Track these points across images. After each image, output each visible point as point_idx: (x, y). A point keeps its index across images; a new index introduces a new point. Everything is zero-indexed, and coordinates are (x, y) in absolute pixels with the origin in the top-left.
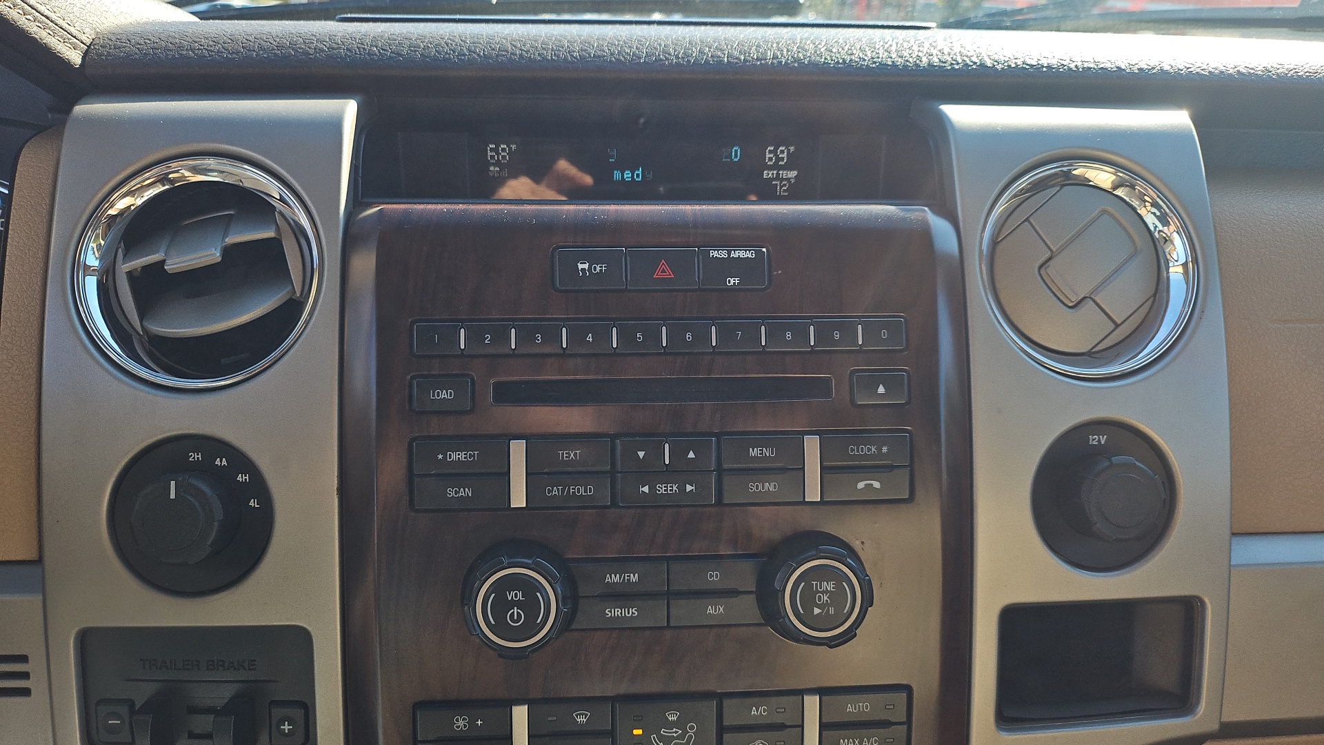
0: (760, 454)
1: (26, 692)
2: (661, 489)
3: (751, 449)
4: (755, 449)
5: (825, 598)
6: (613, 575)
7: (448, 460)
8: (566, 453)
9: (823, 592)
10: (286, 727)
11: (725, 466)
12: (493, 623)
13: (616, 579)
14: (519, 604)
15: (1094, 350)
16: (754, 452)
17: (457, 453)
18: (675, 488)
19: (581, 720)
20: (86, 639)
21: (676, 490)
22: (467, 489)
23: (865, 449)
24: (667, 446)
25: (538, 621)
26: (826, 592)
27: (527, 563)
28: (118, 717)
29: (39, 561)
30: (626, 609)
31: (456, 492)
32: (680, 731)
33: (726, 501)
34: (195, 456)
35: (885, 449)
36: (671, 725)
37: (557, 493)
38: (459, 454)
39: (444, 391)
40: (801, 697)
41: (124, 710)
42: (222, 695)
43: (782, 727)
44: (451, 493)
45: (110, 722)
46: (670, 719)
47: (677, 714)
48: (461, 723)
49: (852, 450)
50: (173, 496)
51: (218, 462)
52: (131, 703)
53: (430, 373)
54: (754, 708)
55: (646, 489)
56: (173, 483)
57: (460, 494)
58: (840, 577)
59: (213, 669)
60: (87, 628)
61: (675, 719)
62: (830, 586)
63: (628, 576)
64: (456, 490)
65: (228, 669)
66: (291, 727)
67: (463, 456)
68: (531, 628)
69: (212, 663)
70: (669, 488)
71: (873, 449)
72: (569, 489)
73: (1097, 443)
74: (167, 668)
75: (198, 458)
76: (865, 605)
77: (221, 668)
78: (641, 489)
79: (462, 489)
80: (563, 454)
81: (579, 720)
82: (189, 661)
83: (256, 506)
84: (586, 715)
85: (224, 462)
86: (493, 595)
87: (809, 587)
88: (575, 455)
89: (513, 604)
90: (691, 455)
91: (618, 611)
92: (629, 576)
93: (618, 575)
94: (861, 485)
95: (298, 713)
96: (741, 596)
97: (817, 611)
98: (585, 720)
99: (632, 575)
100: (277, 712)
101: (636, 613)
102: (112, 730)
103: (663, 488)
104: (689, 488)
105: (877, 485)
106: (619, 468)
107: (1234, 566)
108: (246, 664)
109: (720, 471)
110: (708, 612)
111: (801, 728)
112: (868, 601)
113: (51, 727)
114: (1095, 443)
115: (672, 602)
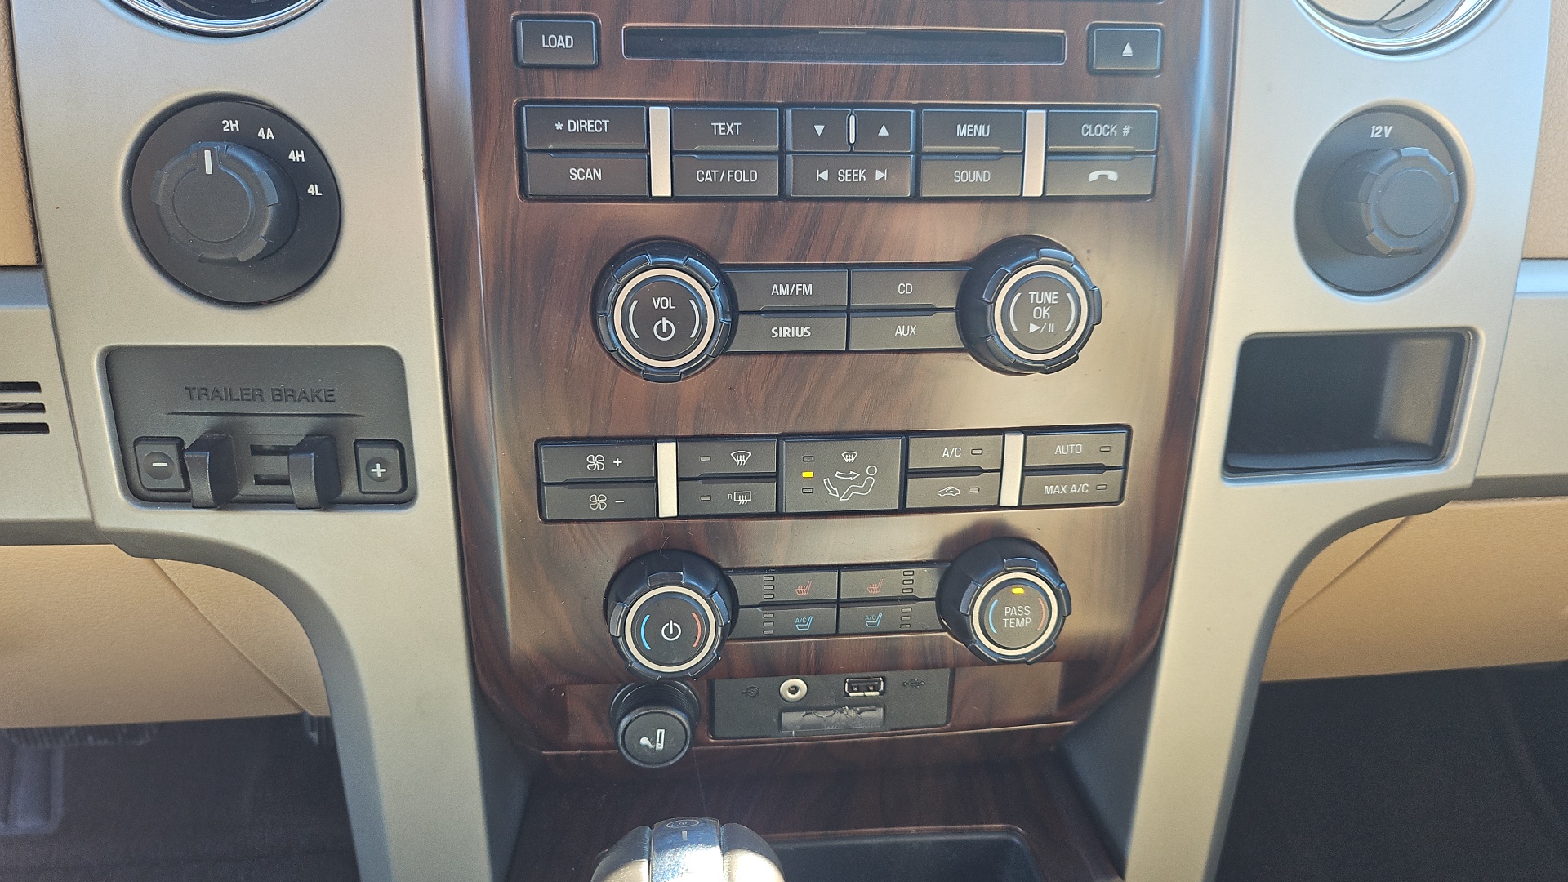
0: (970, 132)
1: (42, 428)
2: (844, 175)
3: (959, 126)
4: (965, 126)
5: (1045, 313)
6: (781, 286)
7: (570, 131)
8: (722, 126)
9: (1042, 305)
10: (378, 470)
11: (926, 148)
12: (637, 336)
13: (784, 290)
14: (668, 314)
15: (1386, 19)
16: (963, 130)
17: (581, 121)
18: (861, 175)
19: (741, 460)
20: (111, 360)
21: (862, 178)
22: (595, 170)
23: (1103, 130)
24: (852, 118)
25: (693, 336)
26: (1046, 305)
27: (678, 264)
28: (166, 458)
29: (40, 265)
30: (797, 328)
31: (582, 174)
32: (858, 475)
33: (925, 194)
34: (231, 125)
35: (1126, 130)
36: (847, 467)
37: (710, 179)
38: (583, 124)
39: (561, 37)
40: (1002, 436)
41: (171, 450)
42: (294, 432)
43: (978, 471)
44: (575, 174)
45: (154, 465)
46: (847, 460)
47: (854, 455)
48: (596, 463)
49: (1087, 130)
50: (209, 170)
51: (261, 134)
52: (180, 443)
53: (540, 12)
54: (946, 449)
55: (825, 175)
56: (207, 153)
57: (587, 177)
58: (1065, 288)
59: (279, 400)
60: (112, 347)
61: (853, 460)
62: (1051, 298)
63: (799, 287)
64: (581, 171)
65: (299, 400)
66: (385, 470)
67: (589, 126)
68: (683, 343)
69: (278, 392)
70: (854, 175)
71: (1112, 130)
72: (726, 173)
73: (1380, 136)
74: (222, 399)
75: (234, 128)
76: (1092, 321)
77: (290, 399)
78: (818, 176)
79: (589, 170)
80: (717, 127)
81: (738, 461)
82: (249, 389)
83: (317, 194)
84: (746, 455)
85: (270, 135)
86: (636, 302)
87: (1025, 299)
88: (734, 128)
89: (661, 313)
90: (884, 132)
91: (787, 331)
92: (801, 287)
93: (787, 286)
94: (1093, 176)
95: (393, 454)
96: (938, 314)
97: (1033, 328)
98: (745, 461)
99: (804, 286)
100: (366, 453)
101: (809, 333)
102: (159, 474)
103: (847, 175)
104: (879, 175)
105: (1113, 176)
106: (789, 146)
107: (1518, 293)
108: (322, 395)
109: (918, 152)
110: (897, 333)
111: (999, 473)
112: (1095, 318)
113: (80, 471)
114: (1377, 135)
115: (853, 321)
